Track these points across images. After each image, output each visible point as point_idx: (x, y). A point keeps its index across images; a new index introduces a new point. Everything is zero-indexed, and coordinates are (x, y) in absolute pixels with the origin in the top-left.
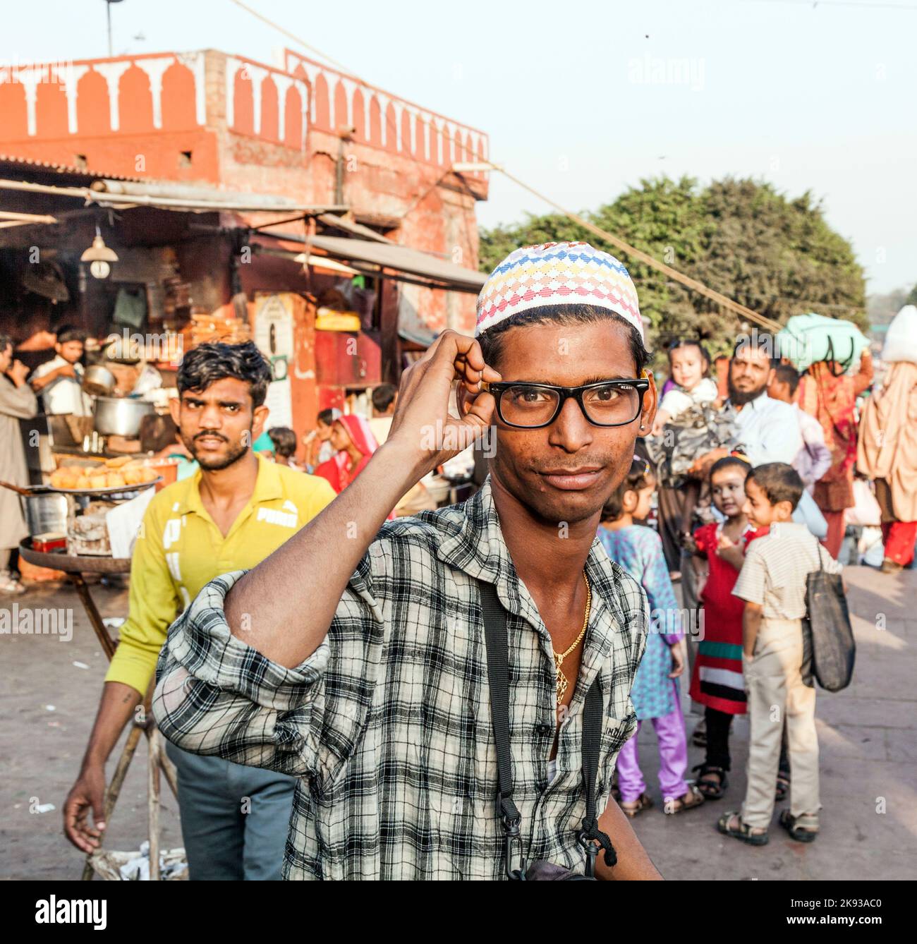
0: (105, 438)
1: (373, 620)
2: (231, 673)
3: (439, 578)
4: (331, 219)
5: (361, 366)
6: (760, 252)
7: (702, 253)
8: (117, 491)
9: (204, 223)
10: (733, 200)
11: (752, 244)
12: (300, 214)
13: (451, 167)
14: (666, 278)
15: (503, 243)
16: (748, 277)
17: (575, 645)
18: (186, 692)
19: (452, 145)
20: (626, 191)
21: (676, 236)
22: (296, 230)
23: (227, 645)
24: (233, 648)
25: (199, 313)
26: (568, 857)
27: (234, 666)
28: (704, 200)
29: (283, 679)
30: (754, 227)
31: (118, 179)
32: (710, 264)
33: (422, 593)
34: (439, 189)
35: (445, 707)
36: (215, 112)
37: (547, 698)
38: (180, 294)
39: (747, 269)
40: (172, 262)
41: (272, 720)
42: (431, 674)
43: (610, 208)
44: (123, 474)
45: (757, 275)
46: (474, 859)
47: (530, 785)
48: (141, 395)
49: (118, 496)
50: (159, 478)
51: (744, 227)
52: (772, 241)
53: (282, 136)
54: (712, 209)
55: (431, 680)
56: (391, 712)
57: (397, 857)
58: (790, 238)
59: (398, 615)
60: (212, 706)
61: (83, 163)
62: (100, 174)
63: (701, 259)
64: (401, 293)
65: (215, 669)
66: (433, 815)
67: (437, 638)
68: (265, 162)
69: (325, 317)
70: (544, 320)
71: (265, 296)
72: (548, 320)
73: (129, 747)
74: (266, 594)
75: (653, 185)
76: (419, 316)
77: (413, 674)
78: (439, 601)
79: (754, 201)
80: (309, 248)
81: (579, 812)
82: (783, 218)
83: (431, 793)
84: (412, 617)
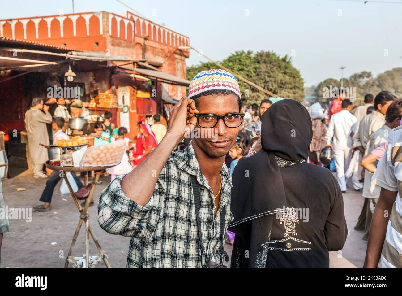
0: (72, 130)
1: (161, 188)
2: (125, 208)
3: (179, 174)
4: (141, 63)
5: (150, 108)
6: (272, 74)
7: (254, 74)
8: (76, 147)
9: (102, 64)
10: (263, 58)
11: (269, 71)
12: (132, 62)
13: (178, 47)
14: (243, 82)
15: (194, 71)
16: (268, 82)
17: (218, 194)
18: (111, 215)
19: (178, 41)
20: (231, 55)
21: (246, 69)
22: (130, 67)
23: (124, 199)
24: (126, 200)
25: (101, 92)
26: (216, 260)
27: (127, 206)
28: (255, 58)
29: (141, 209)
30: (270, 66)
31: (76, 51)
32: (257, 78)
33: (175, 179)
34: (174, 54)
35: (182, 215)
36: (105, 30)
37: (211, 211)
38: (95, 86)
39: (268, 79)
40: (93, 77)
41: (136, 223)
42: (177, 204)
43: (226, 60)
44: (77, 141)
45: (271, 81)
46: (189, 261)
47: (206, 238)
48: (83, 117)
49: (76, 148)
50: (88, 142)
51: (267, 66)
52: (275, 71)
53: (126, 38)
54: (257, 61)
55: (177, 207)
56: (165, 216)
57: (165, 262)
58: (281, 70)
59: (168, 186)
60: (119, 219)
61: (65, 46)
62: (70, 49)
63: (254, 76)
64: (163, 86)
65: (120, 207)
66: (177, 249)
67: (179, 193)
68: (121, 46)
69: (139, 93)
70: (213, 94)
71: (121, 87)
72: (214, 94)
73: (80, 225)
74: (134, 182)
75: (239, 53)
76: (168, 93)
77: (172, 205)
78: (179, 182)
79: (270, 58)
80: (134, 72)
81: (219, 245)
82: (279, 64)
83: (177, 242)
84: (172, 187)
